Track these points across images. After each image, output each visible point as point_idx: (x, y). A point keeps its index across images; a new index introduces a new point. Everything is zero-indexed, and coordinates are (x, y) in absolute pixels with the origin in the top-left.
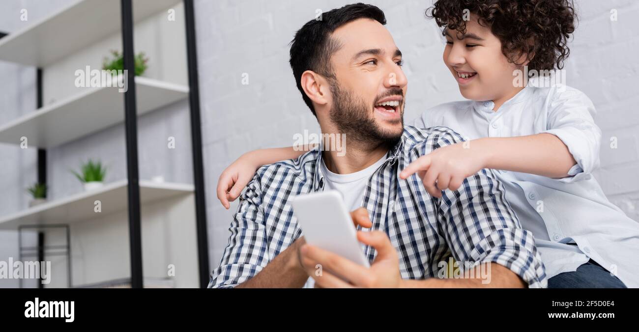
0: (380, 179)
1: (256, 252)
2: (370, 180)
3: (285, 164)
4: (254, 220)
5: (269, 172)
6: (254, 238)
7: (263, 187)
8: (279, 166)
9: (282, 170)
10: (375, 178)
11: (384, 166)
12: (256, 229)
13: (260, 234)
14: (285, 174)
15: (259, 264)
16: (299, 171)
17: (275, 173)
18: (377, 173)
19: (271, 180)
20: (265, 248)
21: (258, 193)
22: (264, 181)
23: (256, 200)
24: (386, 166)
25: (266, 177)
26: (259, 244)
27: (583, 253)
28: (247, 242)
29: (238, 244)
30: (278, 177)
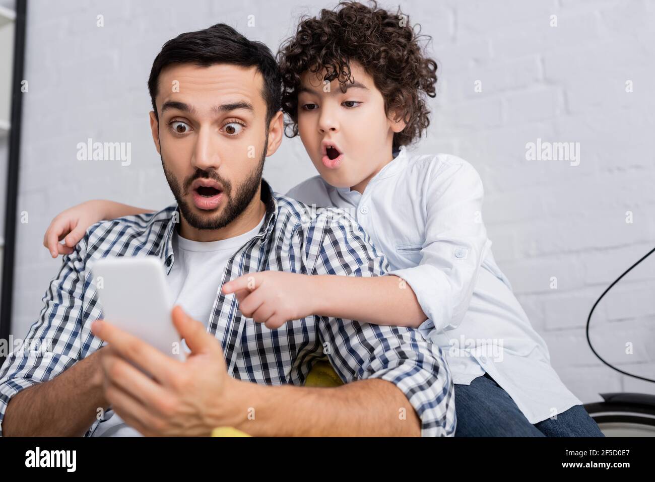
0: (244, 260)
1: (65, 338)
2: (231, 261)
3: (126, 220)
4: (71, 293)
5: (103, 229)
6: (66, 318)
7: (89, 248)
8: (116, 224)
9: (119, 228)
10: (238, 259)
11: (253, 243)
12: (71, 307)
13: (75, 314)
14: (122, 234)
15: (66, 354)
16: (143, 230)
17: (109, 231)
18: (242, 252)
19: (102, 240)
20: (78, 333)
21: (83, 256)
22: (93, 240)
23: (78, 265)
24: (255, 243)
25: (96, 236)
26: (71, 326)
27: (478, 363)
28: (57, 322)
29: (46, 324)
30: (112, 237)
